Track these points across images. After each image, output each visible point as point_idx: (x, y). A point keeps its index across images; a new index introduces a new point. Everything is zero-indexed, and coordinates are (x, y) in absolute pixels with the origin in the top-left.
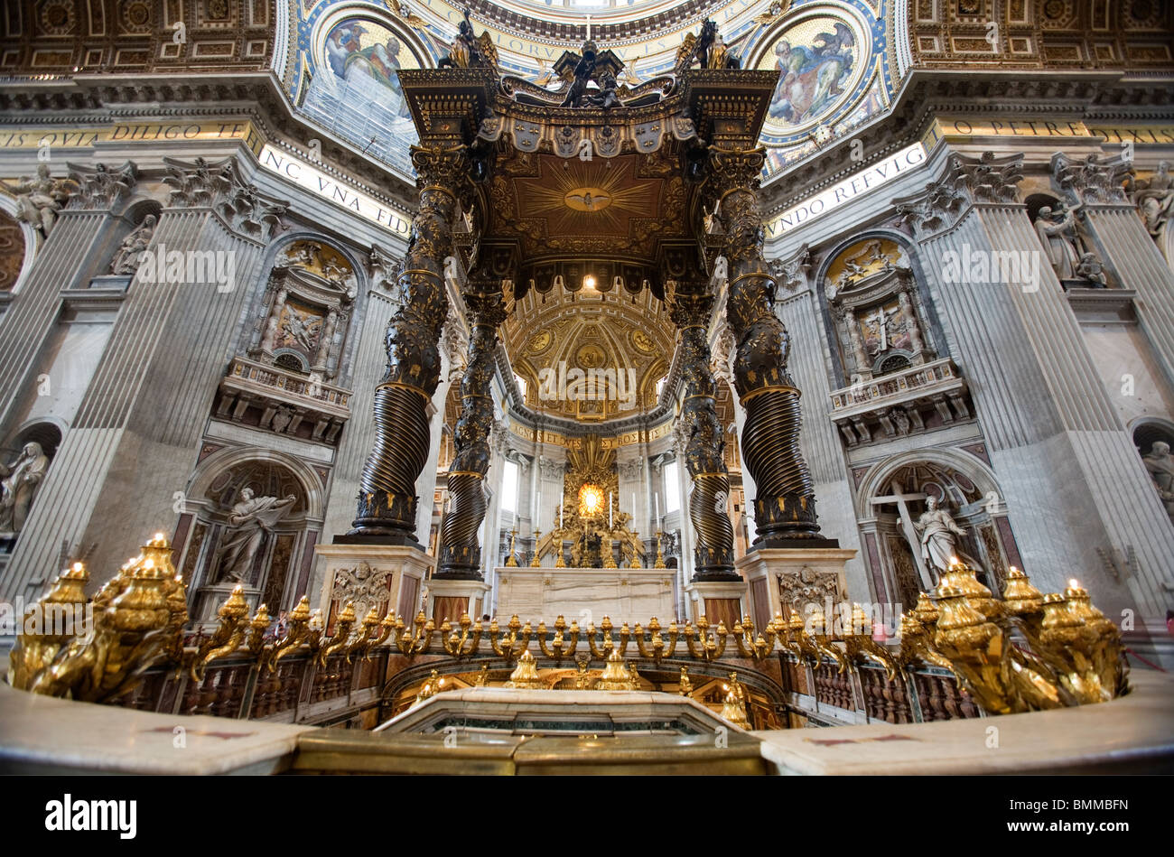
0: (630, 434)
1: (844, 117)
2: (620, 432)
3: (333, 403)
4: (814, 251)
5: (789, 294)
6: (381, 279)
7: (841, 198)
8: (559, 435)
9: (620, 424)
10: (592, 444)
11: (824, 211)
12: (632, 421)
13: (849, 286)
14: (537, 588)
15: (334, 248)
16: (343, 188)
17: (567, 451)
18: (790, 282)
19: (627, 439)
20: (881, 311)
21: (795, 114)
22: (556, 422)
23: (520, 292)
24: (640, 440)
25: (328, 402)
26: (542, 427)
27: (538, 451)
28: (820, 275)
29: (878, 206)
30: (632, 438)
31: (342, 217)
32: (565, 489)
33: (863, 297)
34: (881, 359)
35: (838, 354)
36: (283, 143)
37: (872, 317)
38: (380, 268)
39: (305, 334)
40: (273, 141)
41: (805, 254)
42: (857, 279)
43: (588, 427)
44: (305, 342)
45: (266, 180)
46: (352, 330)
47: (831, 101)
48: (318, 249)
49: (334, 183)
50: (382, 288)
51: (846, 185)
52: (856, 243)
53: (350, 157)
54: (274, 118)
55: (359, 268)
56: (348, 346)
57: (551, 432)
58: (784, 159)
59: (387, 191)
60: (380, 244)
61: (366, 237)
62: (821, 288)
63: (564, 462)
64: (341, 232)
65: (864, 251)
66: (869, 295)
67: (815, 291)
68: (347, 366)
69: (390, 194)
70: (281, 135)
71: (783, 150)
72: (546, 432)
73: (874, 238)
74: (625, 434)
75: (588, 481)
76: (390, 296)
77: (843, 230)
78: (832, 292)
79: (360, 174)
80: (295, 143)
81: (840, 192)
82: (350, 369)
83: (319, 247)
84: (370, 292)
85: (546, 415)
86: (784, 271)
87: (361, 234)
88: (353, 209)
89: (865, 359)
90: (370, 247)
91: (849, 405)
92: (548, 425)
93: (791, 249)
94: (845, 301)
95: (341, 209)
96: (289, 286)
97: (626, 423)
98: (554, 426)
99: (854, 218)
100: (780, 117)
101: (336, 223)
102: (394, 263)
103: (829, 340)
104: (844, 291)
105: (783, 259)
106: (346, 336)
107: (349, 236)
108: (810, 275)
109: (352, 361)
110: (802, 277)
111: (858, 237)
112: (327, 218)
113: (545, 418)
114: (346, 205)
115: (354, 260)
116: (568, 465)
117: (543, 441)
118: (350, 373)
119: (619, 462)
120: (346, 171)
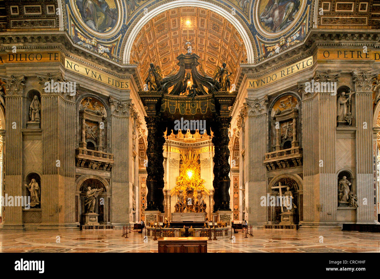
0: (206, 147)
1: (291, 34)
2: (201, 147)
3: (109, 159)
4: (270, 97)
5: (259, 114)
6: (114, 109)
7: (283, 75)
8: (177, 148)
9: (201, 143)
10: (190, 152)
11: (276, 80)
12: (207, 143)
13: (279, 113)
14: (179, 216)
15: (96, 99)
16: (95, 71)
17: (181, 155)
18: (260, 110)
19: (204, 150)
20: (288, 123)
21: (274, 27)
22: (176, 143)
23: (169, 134)
24: (209, 150)
25: (107, 159)
26: (170, 145)
27: (168, 156)
28: (271, 107)
29: (293, 82)
30: (206, 149)
31: (97, 85)
32: (180, 170)
33: (283, 117)
34: (284, 141)
35: (271, 139)
36: (71, 56)
37: (285, 125)
38: (113, 105)
39: (93, 134)
40: (68, 56)
41: (267, 98)
42: (282, 110)
43: (188, 145)
44: (93, 136)
45: (69, 75)
46: (108, 131)
47: (288, 24)
48: (90, 100)
49: (91, 70)
50: (115, 112)
51: (285, 69)
52: (285, 96)
53: (95, 58)
54: (67, 47)
55: (106, 106)
56: (108, 137)
57: (174, 147)
58: (267, 50)
59: (110, 69)
60: (111, 94)
61: (107, 92)
62: (270, 112)
63: (179, 159)
64: (98, 92)
65: (287, 99)
66: (285, 117)
67: (268, 114)
68: (109, 145)
69: (111, 71)
70: (70, 53)
71: (267, 45)
72: (172, 147)
73: (291, 95)
74: (203, 148)
75: (189, 167)
76: (118, 116)
77: (280, 90)
78: (273, 114)
79: (100, 64)
80: (75, 55)
81: (283, 72)
82: (110, 145)
83: (91, 99)
84: (111, 115)
85: (171, 140)
86: (259, 104)
87: (105, 91)
88: (100, 80)
89: (279, 141)
90: (108, 96)
91: (269, 158)
92: (172, 144)
93: (262, 94)
94: (277, 119)
95: (96, 82)
96: (85, 117)
97: (204, 143)
98: (175, 145)
99: (285, 86)
100: (269, 27)
101: (95, 88)
102: (118, 102)
103: (269, 133)
104: (276, 115)
105: (259, 99)
106: (106, 133)
107: (100, 93)
108: (268, 106)
109: (110, 142)
110: (265, 107)
111: (285, 94)
112: (92, 87)
113: (171, 141)
114: (97, 79)
115: (104, 103)
116: (181, 161)
117: (170, 151)
118: (110, 147)
119: (201, 159)
120: (95, 64)
